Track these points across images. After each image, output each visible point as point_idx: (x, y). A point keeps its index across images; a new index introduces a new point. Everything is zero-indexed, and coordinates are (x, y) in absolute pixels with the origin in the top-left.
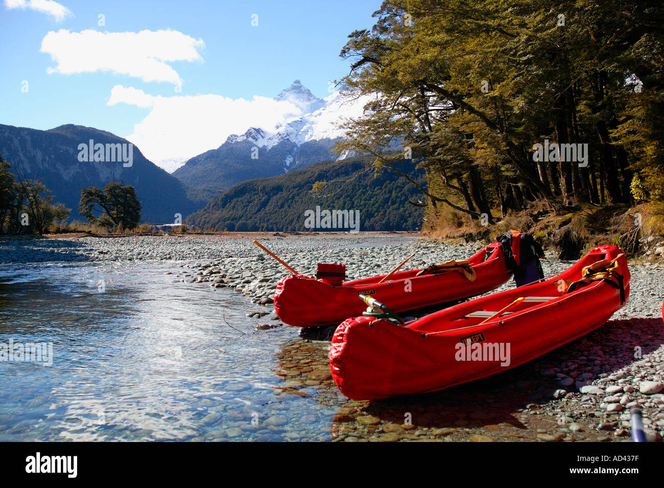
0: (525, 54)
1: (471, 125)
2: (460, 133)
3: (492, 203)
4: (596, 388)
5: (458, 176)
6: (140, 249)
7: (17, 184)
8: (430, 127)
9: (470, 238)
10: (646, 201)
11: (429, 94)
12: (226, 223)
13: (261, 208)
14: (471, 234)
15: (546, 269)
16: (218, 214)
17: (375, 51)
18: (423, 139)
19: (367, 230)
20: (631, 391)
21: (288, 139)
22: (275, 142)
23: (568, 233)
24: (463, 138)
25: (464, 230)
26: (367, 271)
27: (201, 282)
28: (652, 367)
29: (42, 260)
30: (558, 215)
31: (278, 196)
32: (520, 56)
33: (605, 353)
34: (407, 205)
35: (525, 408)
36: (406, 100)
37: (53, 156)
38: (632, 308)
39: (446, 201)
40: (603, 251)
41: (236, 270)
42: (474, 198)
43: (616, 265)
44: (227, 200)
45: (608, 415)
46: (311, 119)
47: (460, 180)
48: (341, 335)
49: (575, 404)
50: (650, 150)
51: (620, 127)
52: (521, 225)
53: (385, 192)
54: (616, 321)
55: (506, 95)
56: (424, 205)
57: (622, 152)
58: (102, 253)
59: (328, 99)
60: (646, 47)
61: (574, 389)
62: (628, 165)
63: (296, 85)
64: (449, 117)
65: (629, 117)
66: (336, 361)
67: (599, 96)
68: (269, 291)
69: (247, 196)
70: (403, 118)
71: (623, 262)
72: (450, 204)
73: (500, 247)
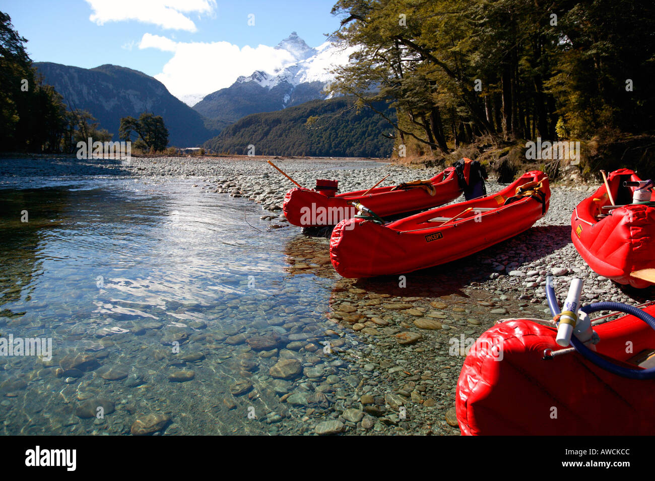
0: (482, 18)
1: (435, 73)
2: (425, 80)
3: (448, 137)
4: (520, 272)
5: (422, 115)
6: (170, 167)
7: (69, 112)
8: (402, 75)
9: (429, 164)
10: (567, 139)
11: (401, 47)
12: (236, 148)
13: (264, 136)
14: (430, 161)
15: (488, 190)
16: (228, 141)
17: (360, 9)
18: (396, 84)
19: (348, 157)
20: (544, 274)
21: (286, 81)
22: (275, 83)
23: (505, 162)
24: (428, 84)
25: (425, 157)
26: (351, 187)
27: (222, 193)
28: (560, 258)
29: (94, 174)
30: (499, 148)
31: (278, 127)
32: (478, 20)
33: (528, 249)
34: (380, 137)
35: (469, 285)
36: (384, 51)
37: (96, 91)
38: (550, 218)
39: (412, 134)
40: (532, 175)
41: (248, 185)
42: (434, 133)
43: (541, 186)
44: (236, 129)
45: (527, 290)
46: (305, 65)
47: (423, 118)
48: (339, 231)
49: (504, 283)
50: (573, 98)
51: (552, 79)
52: (470, 155)
53: (363, 126)
54: (538, 227)
55: (464, 50)
56: (394, 137)
57: (551, 99)
58: (140, 169)
59: (318, 48)
60: (577, 14)
61: (505, 273)
62: (556, 110)
63: (293, 36)
64: (417, 66)
65: (560, 71)
66: (335, 250)
67: (537, 54)
68: (275, 201)
69: (253, 126)
70: (381, 66)
71: (546, 184)
72: (415, 137)
73: (455, 171)
